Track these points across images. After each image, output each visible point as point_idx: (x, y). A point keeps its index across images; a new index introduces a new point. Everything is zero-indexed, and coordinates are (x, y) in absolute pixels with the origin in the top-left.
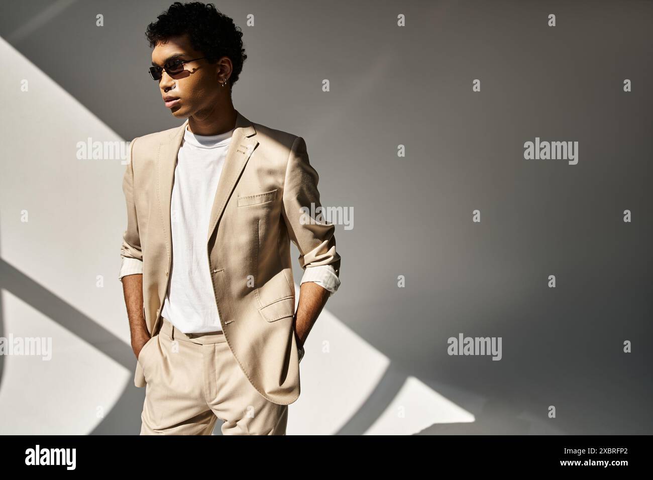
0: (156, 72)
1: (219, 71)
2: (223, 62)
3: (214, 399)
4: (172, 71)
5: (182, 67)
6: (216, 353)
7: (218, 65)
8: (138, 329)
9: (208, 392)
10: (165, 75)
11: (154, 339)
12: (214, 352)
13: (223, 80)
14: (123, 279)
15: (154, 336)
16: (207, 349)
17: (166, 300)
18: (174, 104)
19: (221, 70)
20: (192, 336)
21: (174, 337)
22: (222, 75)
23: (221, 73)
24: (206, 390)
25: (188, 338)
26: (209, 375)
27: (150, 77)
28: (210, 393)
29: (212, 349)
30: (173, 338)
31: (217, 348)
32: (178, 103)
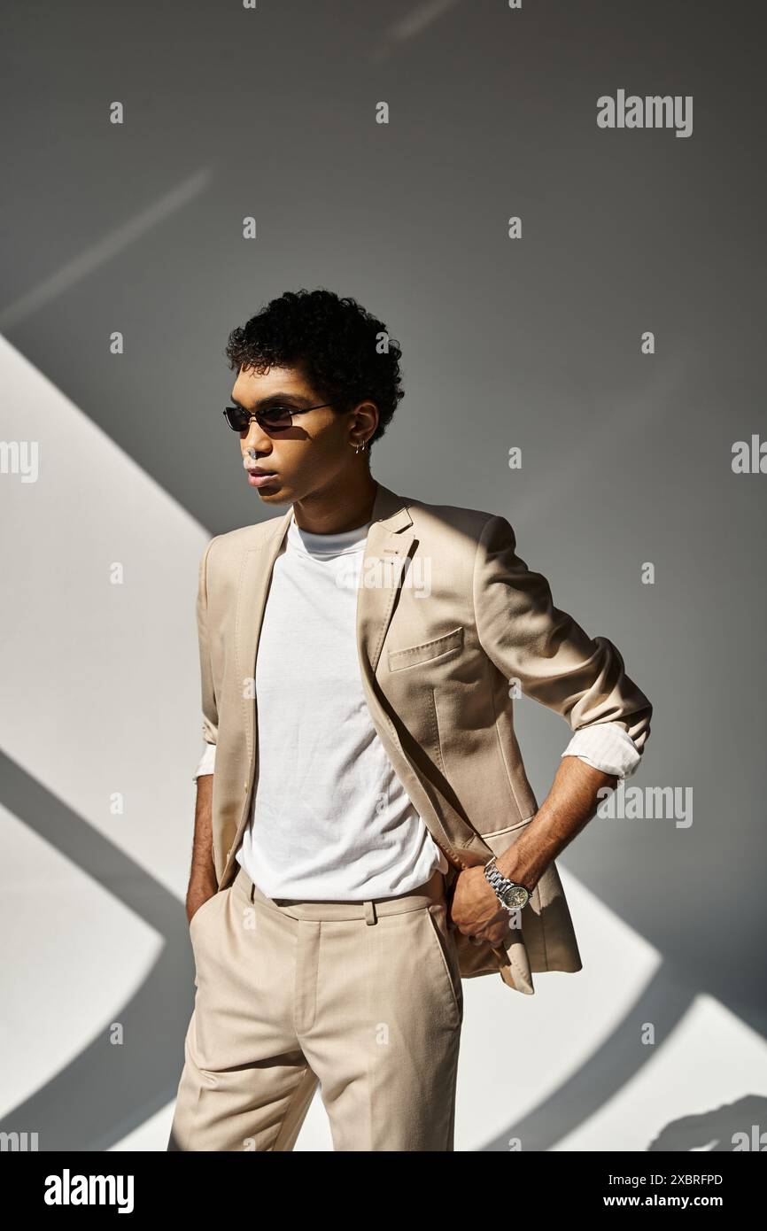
0: (238, 418)
1: (353, 427)
2: (362, 410)
3: (309, 1029)
4: (269, 423)
5: (289, 418)
6: (321, 940)
7: (353, 417)
8: (201, 872)
9: (300, 1013)
10: (254, 427)
11: (221, 895)
12: (318, 936)
13: (358, 443)
14: (199, 779)
15: (222, 890)
16: (305, 929)
17: (247, 833)
18: (267, 481)
19: (357, 423)
20: (281, 903)
21: (255, 897)
22: (358, 434)
23: (356, 430)
24: (296, 1008)
25: (275, 905)
26: (304, 980)
27: (225, 422)
28: (303, 1016)
29: (313, 931)
30: (252, 899)
31: (324, 930)
32: (275, 480)
